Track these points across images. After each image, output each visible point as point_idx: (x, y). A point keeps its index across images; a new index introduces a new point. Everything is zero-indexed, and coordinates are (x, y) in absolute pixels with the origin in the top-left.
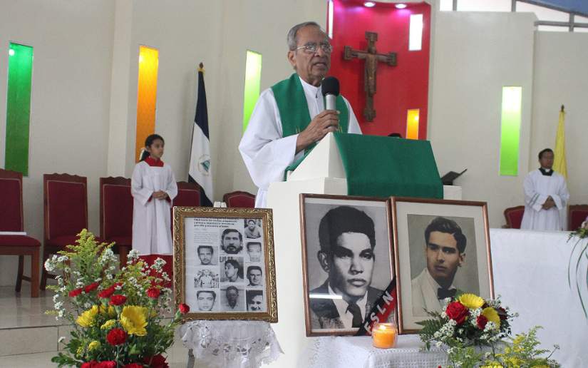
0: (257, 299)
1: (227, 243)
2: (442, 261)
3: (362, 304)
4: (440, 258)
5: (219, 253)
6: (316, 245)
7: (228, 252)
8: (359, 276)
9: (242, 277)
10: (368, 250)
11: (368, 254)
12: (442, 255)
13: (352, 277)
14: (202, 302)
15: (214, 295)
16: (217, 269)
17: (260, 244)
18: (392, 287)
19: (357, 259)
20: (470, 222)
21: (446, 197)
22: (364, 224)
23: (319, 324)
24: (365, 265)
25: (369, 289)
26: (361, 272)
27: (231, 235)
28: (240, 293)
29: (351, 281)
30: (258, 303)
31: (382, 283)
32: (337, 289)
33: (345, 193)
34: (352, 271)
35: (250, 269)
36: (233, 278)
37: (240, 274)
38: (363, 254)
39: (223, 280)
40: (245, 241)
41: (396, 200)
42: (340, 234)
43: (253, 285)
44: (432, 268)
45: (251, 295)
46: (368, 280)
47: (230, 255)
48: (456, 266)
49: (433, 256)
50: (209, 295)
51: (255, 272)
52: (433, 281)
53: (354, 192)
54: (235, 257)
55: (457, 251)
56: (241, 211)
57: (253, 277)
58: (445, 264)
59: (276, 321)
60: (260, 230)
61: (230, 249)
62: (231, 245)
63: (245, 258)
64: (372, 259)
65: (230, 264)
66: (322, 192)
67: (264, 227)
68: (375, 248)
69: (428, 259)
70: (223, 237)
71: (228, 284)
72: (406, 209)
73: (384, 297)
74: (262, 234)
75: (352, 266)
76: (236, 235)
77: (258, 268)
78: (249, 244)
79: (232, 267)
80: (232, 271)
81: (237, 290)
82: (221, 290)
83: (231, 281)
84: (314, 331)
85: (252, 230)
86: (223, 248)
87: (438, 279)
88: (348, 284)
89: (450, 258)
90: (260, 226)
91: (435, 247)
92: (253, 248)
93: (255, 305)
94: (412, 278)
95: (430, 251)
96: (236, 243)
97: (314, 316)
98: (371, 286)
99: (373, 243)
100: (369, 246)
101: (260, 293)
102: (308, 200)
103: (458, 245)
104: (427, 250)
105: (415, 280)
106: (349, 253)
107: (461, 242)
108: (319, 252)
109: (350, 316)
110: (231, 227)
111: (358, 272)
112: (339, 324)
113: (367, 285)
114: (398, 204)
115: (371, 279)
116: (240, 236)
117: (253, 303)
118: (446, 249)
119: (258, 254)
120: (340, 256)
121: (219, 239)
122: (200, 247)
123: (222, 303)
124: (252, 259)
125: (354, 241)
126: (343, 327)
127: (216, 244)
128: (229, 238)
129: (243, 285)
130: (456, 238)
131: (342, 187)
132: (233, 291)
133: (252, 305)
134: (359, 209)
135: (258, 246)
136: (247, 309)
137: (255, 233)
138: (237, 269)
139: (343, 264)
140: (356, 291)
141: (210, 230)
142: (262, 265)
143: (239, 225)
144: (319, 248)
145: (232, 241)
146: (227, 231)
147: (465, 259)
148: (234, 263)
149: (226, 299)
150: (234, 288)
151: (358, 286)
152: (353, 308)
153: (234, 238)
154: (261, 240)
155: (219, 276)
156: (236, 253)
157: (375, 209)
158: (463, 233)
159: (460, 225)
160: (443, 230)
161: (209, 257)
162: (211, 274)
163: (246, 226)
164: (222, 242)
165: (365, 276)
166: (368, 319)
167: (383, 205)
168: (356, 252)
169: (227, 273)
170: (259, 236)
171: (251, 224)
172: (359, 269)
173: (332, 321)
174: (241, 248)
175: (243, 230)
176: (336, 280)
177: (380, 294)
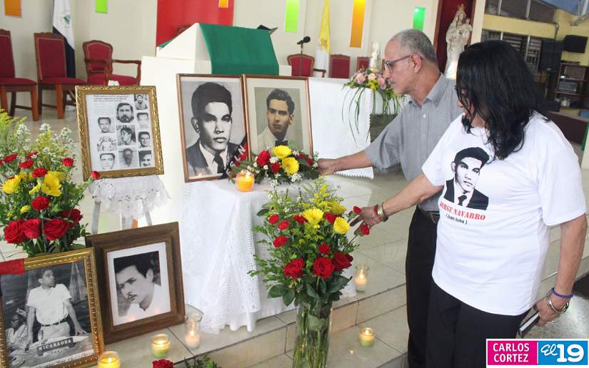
0: (147, 157)
1: (121, 114)
2: (278, 121)
3: (224, 156)
4: (277, 119)
5: (116, 123)
6: (189, 113)
7: (122, 122)
8: (221, 135)
9: (135, 141)
11: (227, 118)
12: (278, 116)
13: (216, 136)
14: (105, 162)
15: (114, 156)
16: (115, 135)
17: (147, 114)
18: (245, 142)
19: (220, 121)
20: (297, 91)
21: (281, 74)
22: (225, 96)
23: (193, 173)
24: (225, 126)
25: (229, 144)
26: (223, 132)
27: (124, 107)
28: (134, 153)
29: (216, 139)
30: (148, 160)
31: (237, 140)
32: (206, 146)
33: (210, 72)
34: (216, 132)
35: (141, 134)
36: (128, 142)
37: (133, 138)
38: (224, 118)
39: (120, 144)
40: (136, 112)
41: (247, 77)
42: (207, 104)
43: (144, 146)
44: (272, 127)
45: (142, 154)
46: (227, 138)
47: (125, 124)
48: (287, 124)
49: (272, 117)
50: (110, 156)
51: (144, 136)
52: (272, 136)
53: (217, 72)
54: (128, 125)
55: (288, 113)
56: (130, 88)
57: (143, 140)
58: (281, 123)
59: (163, 173)
60: (146, 102)
61: (124, 119)
62: (125, 116)
63: (136, 125)
64: (230, 122)
65: (125, 131)
66: (192, 72)
67: (150, 100)
68: (232, 113)
69: (269, 121)
70: (118, 110)
71: (124, 147)
72: (253, 83)
73: (239, 150)
74: (148, 106)
75: (216, 128)
76: (128, 107)
77: (147, 133)
78: (139, 115)
79: (127, 133)
80: (127, 136)
81: (131, 151)
82: (120, 152)
83: (126, 144)
85: (140, 103)
86: (118, 118)
87: (275, 134)
88: (213, 141)
89: (284, 119)
90: (146, 99)
91: (273, 111)
92: (141, 117)
93: (146, 162)
94: (259, 133)
95: (270, 114)
96: (129, 114)
97: (190, 167)
98: (230, 141)
99: (230, 109)
100: (228, 113)
101: (149, 152)
102: (183, 79)
103: (289, 110)
104: (268, 113)
105: (260, 136)
106: (213, 118)
107: (291, 107)
108: (192, 119)
109: (216, 165)
110: (123, 101)
111: (220, 132)
112: (209, 172)
113: (227, 141)
114: (248, 79)
115: (230, 136)
116: (132, 108)
117: (145, 160)
118: (281, 112)
119: (146, 123)
120: (207, 121)
121: (115, 111)
122: (100, 119)
123: (120, 162)
124: (142, 126)
125: (217, 109)
126: (211, 174)
127: (113, 116)
128: (123, 110)
129: (136, 147)
130: (288, 104)
131: (207, 67)
132: (128, 153)
133: (143, 163)
134: (221, 84)
135: (146, 116)
136: (140, 166)
137: (143, 105)
138: (130, 135)
139: (210, 127)
140: (219, 146)
141: (108, 104)
142: (149, 130)
143: (130, 99)
144: (192, 116)
145: (125, 113)
146: (121, 105)
147: (293, 120)
148: (128, 130)
149: (123, 159)
150: (128, 149)
151: (221, 143)
152: (218, 159)
153: (127, 110)
154: (147, 111)
155: (117, 141)
156: (129, 122)
157: (231, 84)
158: (293, 100)
160: (279, 99)
161: (107, 126)
162: (110, 140)
163: (135, 100)
164: (118, 114)
165: (225, 135)
166: (228, 166)
167: (237, 81)
168: (219, 116)
169: (122, 138)
170: (146, 108)
171: (139, 99)
172: (221, 130)
173: (203, 170)
174: (132, 118)
175: (133, 104)
176: (205, 140)
177: (237, 147)
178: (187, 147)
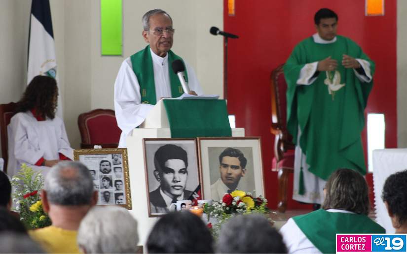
0: (120, 197)
1: (103, 168)
2: (230, 174)
3: (181, 199)
4: (229, 172)
5: (99, 174)
6: (152, 167)
7: (104, 173)
8: (178, 184)
9: (112, 186)
10: (183, 169)
11: (183, 171)
12: (230, 170)
13: (174, 184)
17: (120, 168)
18: (199, 190)
19: (177, 175)
20: (250, 150)
21: (234, 135)
22: (181, 154)
23: (155, 210)
24: (182, 178)
25: (184, 191)
26: (180, 181)
27: (105, 163)
29: (173, 187)
30: (121, 199)
31: (192, 187)
32: (165, 191)
33: (169, 136)
34: (174, 181)
35: (116, 181)
36: (107, 187)
37: (111, 184)
38: (181, 171)
39: (102, 188)
40: (113, 166)
41: (200, 139)
42: (167, 160)
43: (118, 190)
44: (224, 178)
45: (117, 195)
46: (184, 186)
48: (239, 176)
49: (224, 171)
51: (119, 183)
52: (224, 186)
53: (175, 135)
54: (108, 175)
55: (240, 167)
56: (109, 150)
57: (117, 186)
58: (232, 176)
59: (131, 209)
60: (121, 160)
61: (105, 171)
62: (105, 169)
63: (113, 175)
64: (186, 174)
65: (105, 179)
66: (156, 137)
67: (123, 159)
69: (221, 173)
70: (100, 165)
71: (104, 190)
72: (206, 144)
73: (194, 195)
74: (122, 162)
75: (174, 178)
76: (107, 163)
77: (120, 181)
78: (115, 168)
79: (106, 181)
80: (107, 183)
81: (109, 193)
82: (101, 193)
83: (106, 188)
84: (153, 214)
85: (116, 160)
86: (101, 170)
87: (228, 185)
88: (172, 188)
90: (120, 158)
91: (226, 166)
92: (117, 170)
93: (120, 201)
95: (222, 168)
96: (108, 168)
97: (153, 206)
98: (186, 189)
99: (186, 164)
100: (184, 167)
101: (122, 194)
102: (147, 142)
103: (241, 164)
104: (220, 168)
105: (213, 185)
106: (172, 171)
107: (243, 162)
108: (155, 171)
110: (104, 159)
111: (178, 182)
113: (183, 188)
114: (202, 141)
115: (185, 185)
116: (110, 164)
117: (118, 199)
118: (233, 167)
119: (120, 174)
120: (167, 173)
121: (98, 166)
123: (102, 200)
124: (117, 176)
125: (175, 164)
128: (103, 165)
129: (113, 190)
130: (240, 160)
131: (167, 133)
132: (107, 194)
133: (118, 201)
134: (178, 146)
135: (120, 169)
136: (116, 203)
137: (118, 162)
138: (109, 182)
139: (169, 177)
143: (109, 158)
145: (105, 167)
146: (102, 162)
147: (246, 172)
148: (107, 178)
149: (103, 198)
150: (108, 192)
151: (178, 189)
153: (107, 165)
154: (121, 166)
155: (99, 186)
156: (108, 173)
157: (188, 145)
158: (245, 156)
159: (242, 152)
160: (231, 156)
163: (113, 158)
164: (100, 167)
165: (182, 184)
167: (193, 142)
168: (177, 170)
169: (103, 184)
170: (120, 163)
171: (116, 157)
172: (178, 180)
173: (163, 209)
174: (110, 170)
175: (111, 161)
176: (165, 187)
177: (191, 194)
178: (151, 191)
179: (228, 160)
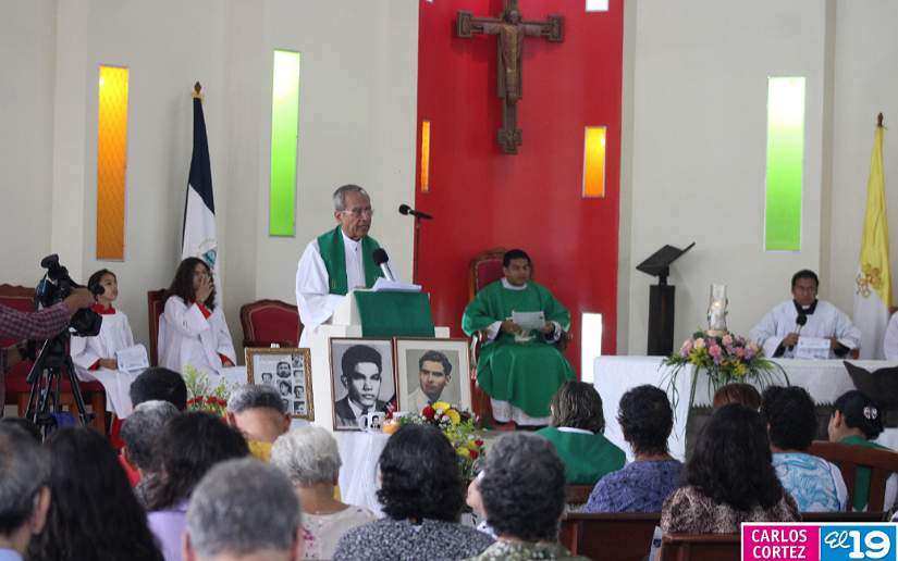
0: (301, 406)
1: (280, 371)
2: (432, 382)
4: (430, 380)
5: (276, 378)
7: (281, 377)
8: (369, 392)
9: (291, 393)
10: (376, 375)
11: (376, 377)
12: (432, 378)
13: (364, 392)
17: (302, 371)
18: (394, 400)
19: (369, 381)
20: (456, 354)
21: (437, 336)
22: (374, 357)
23: (342, 423)
24: (375, 385)
25: (377, 400)
26: (372, 389)
27: (283, 365)
29: (364, 396)
30: (302, 408)
31: (386, 396)
32: (354, 401)
33: (360, 335)
34: (365, 389)
35: (296, 387)
36: (285, 394)
37: (290, 391)
38: (373, 377)
41: (397, 339)
42: (357, 362)
43: (298, 397)
44: (425, 387)
45: (297, 405)
46: (376, 395)
48: (442, 385)
49: (425, 378)
51: (299, 389)
52: (424, 396)
53: (367, 335)
54: (286, 380)
55: (444, 374)
56: (288, 349)
57: (298, 393)
58: (435, 384)
59: (313, 420)
60: (302, 362)
61: (283, 375)
62: (284, 372)
63: (292, 380)
64: (379, 380)
65: (283, 384)
66: (344, 336)
69: (421, 381)
70: (278, 367)
72: (404, 346)
74: (303, 365)
75: (365, 385)
76: (286, 365)
77: (301, 387)
78: (295, 371)
79: (284, 386)
80: (285, 389)
81: (288, 401)
84: (338, 427)
85: (297, 362)
86: (278, 374)
87: (429, 395)
88: (362, 397)
89: (438, 380)
91: (427, 372)
92: (297, 373)
93: (300, 410)
94: (409, 393)
95: (423, 375)
96: (287, 371)
97: (338, 418)
98: (379, 399)
99: (380, 369)
100: (377, 372)
101: (303, 403)
102: (334, 342)
103: (445, 371)
104: (420, 374)
105: (411, 395)
106: (363, 377)
107: (448, 368)
108: (342, 376)
110: (283, 360)
111: (369, 390)
112: (355, 423)
113: (375, 398)
114: (399, 341)
115: (378, 394)
116: (289, 366)
117: (298, 409)
118: (434, 374)
119: (301, 378)
120: (357, 379)
122: (263, 374)
124: (297, 381)
125: (367, 368)
126: (357, 426)
127: (274, 372)
128: (281, 368)
130: (444, 365)
131: (358, 331)
133: (297, 411)
134: (370, 346)
135: (301, 373)
136: (295, 413)
137: (299, 364)
138: (287, 388)
139: (358, 384)
140: (367, 402)
141: (270, 362)
142: (304, 385)
143: (288, 359)
145: (284, 370)
146: (280, 363)
147: (450, 380)
148: (286, 384)
150: (286, 400)
151: (369, 399)
153: (285, 368)
156: (287, 377)
157: (382, 346)
158: (450, 361)
160: (434, 360)
161: (269, 380)
163: (293, 359)
164: (278, 370)
165: (374, 392)
167: (388, 343)
168: (368, 376)
169: (281, 390)
171: (296, 358)
172: (370, 388)
173: (351, 421)
174: (290, 374)
175: (290, 362)
176: (354, 395)
177: (385, 404)
178: (337, 400)
179: (431, 365)
